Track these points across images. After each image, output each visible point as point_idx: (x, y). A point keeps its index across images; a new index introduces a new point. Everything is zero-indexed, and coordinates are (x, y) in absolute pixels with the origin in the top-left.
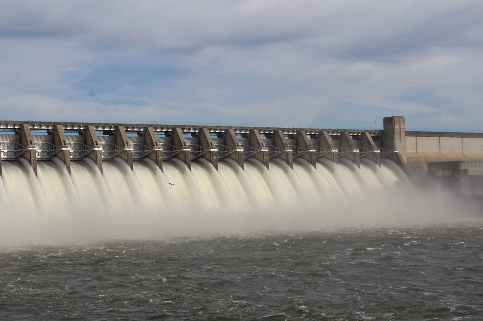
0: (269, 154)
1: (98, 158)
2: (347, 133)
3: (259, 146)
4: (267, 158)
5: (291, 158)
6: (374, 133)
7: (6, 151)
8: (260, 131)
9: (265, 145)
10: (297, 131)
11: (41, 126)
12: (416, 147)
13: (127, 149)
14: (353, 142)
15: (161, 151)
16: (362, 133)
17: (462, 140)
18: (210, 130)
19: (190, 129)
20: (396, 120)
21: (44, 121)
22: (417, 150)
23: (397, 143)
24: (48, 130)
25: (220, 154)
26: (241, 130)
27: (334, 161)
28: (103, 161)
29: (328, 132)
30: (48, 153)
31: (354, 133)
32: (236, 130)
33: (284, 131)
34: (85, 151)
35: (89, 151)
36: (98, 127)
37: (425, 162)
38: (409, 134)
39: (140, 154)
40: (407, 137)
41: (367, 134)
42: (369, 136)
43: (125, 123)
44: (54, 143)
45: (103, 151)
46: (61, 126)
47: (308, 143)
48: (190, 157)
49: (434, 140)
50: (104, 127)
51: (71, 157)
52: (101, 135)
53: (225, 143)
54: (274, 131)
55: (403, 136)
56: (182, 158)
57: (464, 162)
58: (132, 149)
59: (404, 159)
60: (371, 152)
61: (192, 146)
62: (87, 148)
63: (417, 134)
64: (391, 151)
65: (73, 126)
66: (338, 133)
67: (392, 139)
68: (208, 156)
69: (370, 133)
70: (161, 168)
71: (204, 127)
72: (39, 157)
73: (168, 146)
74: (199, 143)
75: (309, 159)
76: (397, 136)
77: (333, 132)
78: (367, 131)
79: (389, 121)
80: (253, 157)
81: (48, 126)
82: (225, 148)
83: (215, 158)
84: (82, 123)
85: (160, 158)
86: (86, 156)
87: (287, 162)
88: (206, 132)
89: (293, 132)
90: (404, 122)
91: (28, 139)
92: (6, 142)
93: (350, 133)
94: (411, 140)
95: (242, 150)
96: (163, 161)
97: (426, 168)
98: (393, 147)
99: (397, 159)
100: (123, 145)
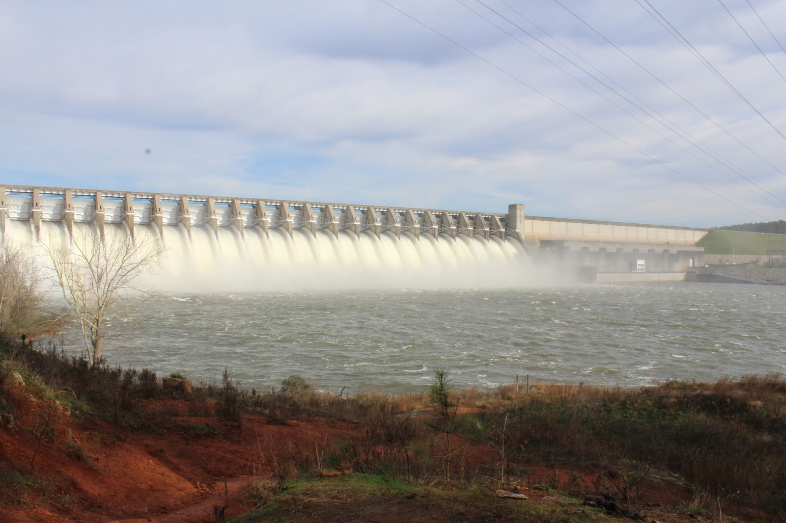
0: (420, 229)
1: (290, 227)
2: (480, 215)
3: (413, 222)
4: (418, 232)
5: (436, 234)
6: (501, 216)
7: (221, 219)
8: (414, 211)
9: (417, 222)
10: (443, 212)
11: (248, 201)
12: (533, 228)
13: (311, 221)
14: (484, 222)
15: (337, 224)
16: (492, 216)
17: (567, 224)
18: (376, 208)
19: (360, 208)
20: (518, 207)
21: (250, 198)
22: (533, 230)
23: (518, 224)
24: (253, 204)
25: (383, 228)
26: (399, 210)
27: (469, 236)
28: (293, 229)
29: (466, 214)
30: (252, 222)
31: (486, 215)
32: (395, 210)
33: (432, 212)
34: (280, 221)
35: (282, 221)
36: (290, 204)
37: (539, 240)
38: (527, 217)
39: (321, 225)
40: (525, 220)
41: (496, 217)
42: (497, 219)
43: (311, 201)
44: (257, 214)
45: (293, 222)
46: (262, 202)
47: (450, 221)
48: (359, 229)
49: (546, 223)
50: (295, 204)
51: (269, 225)
52: (293, 209)
53: (387, 219)
54: (425, 211)
55: (523, 218)
56: (353, 230)
57: (567, 241)
58: (315, 221)
59: (523, 237)
60: (498, 230)
61: (362, 221)
62: (281, 219)
63: (534, 218)
64: (513, 231)
65: (271, 202)
66: (473, 214)
67: (514, 221)
68: (373, 229)
69: (498, 216)
70: (337, 236)
71: (371, 206)
72: (245, 225)
73: (343, 220)
74: (367, 218)
75: (450, 234)
76: (518, 219)
77: (470, 214)
78: (496, 214)
79: (512, 207)
80: (408, 230)
81: (253, 201)
82: (386, 223)
83: (378, 230)
84: (278, 200)
85: (337, 229)
86: (280, 226)
87: (434, 235)
88: (373, 210)
89: (440, 212)
90: (524, 208)
91: (238, 211)
92: (222, 213)
93: (483, 215)
94: (529, 222)
95: (400, 225)
96: (339, 231)
97: (539, 245)
98: (515, 228)
99: (517, 237)
100: (309, 218)
